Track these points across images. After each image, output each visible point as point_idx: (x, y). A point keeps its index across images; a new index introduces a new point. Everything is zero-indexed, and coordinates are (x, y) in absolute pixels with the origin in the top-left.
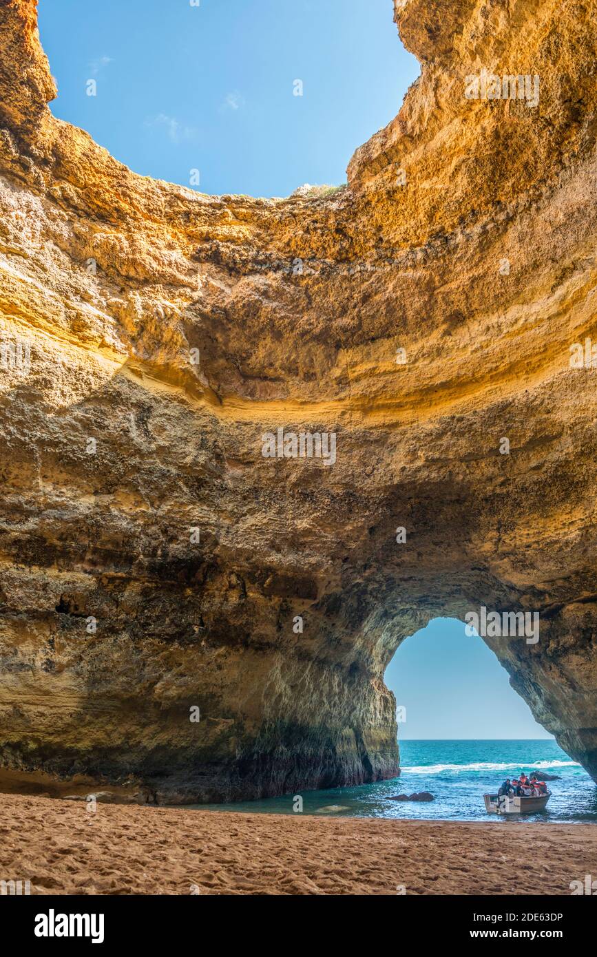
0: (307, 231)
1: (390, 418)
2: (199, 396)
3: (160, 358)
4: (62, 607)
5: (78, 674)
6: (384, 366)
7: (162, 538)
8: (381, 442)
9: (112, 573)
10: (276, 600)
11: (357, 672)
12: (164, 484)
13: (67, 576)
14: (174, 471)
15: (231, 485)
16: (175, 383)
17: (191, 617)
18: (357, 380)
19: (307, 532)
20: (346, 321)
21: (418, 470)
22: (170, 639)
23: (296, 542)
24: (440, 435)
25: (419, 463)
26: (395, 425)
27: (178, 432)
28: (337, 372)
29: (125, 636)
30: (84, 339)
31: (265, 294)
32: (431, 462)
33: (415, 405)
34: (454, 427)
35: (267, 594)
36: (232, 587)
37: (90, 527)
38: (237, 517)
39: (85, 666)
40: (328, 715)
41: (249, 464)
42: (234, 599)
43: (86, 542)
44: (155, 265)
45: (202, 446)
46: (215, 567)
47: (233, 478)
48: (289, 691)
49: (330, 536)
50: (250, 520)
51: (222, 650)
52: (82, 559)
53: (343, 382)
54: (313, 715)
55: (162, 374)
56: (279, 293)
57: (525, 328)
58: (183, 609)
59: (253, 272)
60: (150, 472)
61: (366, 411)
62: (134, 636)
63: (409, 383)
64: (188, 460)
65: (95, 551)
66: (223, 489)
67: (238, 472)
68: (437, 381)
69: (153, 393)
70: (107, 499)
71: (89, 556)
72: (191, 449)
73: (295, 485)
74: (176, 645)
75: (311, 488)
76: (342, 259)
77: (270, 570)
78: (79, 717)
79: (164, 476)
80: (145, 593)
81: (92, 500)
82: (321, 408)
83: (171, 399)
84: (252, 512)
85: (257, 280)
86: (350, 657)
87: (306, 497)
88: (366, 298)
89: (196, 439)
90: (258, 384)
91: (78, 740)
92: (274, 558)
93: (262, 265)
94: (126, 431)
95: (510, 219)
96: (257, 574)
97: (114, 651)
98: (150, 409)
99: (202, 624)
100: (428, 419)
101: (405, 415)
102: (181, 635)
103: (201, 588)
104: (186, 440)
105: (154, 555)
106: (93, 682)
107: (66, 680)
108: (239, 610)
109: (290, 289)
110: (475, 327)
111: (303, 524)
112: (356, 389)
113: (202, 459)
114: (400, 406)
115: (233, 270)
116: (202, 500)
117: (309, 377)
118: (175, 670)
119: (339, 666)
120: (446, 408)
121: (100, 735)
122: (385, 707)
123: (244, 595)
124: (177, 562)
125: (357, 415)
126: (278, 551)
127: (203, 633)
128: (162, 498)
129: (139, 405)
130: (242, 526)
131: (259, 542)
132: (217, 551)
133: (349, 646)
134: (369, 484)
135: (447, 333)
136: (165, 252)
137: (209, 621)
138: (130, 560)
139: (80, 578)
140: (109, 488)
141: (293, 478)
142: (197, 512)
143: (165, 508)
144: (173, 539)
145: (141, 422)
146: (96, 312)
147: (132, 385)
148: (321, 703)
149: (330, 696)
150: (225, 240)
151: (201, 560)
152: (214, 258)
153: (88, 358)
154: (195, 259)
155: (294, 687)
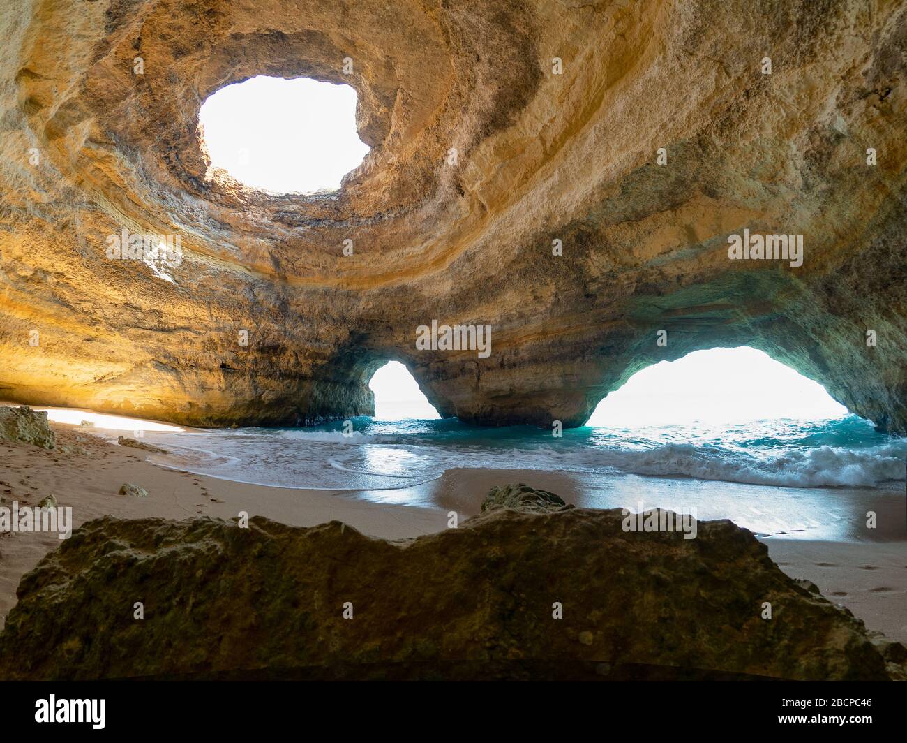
0: (322, 208)
1: (359, 287)
3: (258, 263)
4: (223, 366)
5: (231, 391)
7: (262, 337)
8: (355, 296)
9: (241, 352)
10: (310, 361)
11: (353, 385)
13: (224, 353)
15: (291, 314)
16: (265, 273)
17: (276, 368)
19: (323, 334)
21: (370, 309)
22: (267, 377)
23: (317, 339)
24: (379, 296)
25: (370, 306)
26: (361, 290)
27: (268, 293)
28: (337, 266)
29: (248, 377)
30: (226, 258)
31: (303, 235)
32: (374, 307)
33: (371, 282)
34: (384, 292)
35: (306, 359)
36: (291, 356)
38: (293, 328)
39: (233, 388)
40: (339, 403)
41: (299, 305)
42: (292, 361)
44: (255, 225)
45: (278, 299)
46: (284, 349)
47: (292, 311)
48: (321, 395)
49: (332, 336)
50: (300, 329)
51: (288, 381)
52: (230, 346)
53: (340, 270)
54: (332, 403)
55: (259, 269)
56: (310, 235)
57: (412, 256)
58: (272, 365)
59: (299, 226)
61: (349, 283)
62: (252, 376)
63: (366, 273)
64: (271, 305)
65: (235, 343)
66: (288, 316)
67: (293, 308)
68: (378, 273)
69: (256, 278)
71: (232, 345)
72: (272, 301)
73: (318, 314)
74: (270, 379)
75: (324, 316)
77: (307, 350)
78: (233, 408)
80: (255, 359)
82: (330, 282)
83: (264, 279)
84: (300, 326)
85: (300, 229)
86: (349, 380)
87: (322, 319)
89: (275, 296)
92: (309, 345)
93: (304, 222)
94: (245, 295)
95: (406, 213)
96: (302, 351)
97: (244, 382)
98: (255, 285)
99: (280, 370)
100: (374, 288)
101: (365, 286)
102: (272, 376)
103: (279, 357)
104: (270, 297)
105: (259, 344)
106: (236, 395)
107: (227, 394)
108: (294, 365)
109: (315, 233)
110: (393, 253)
111: (321, 331)
112: (344, 274)
113: (277, 305)
114: (363, 282)
115: (291, 224)
116: (279, 320)
117: (324, 268)
118: (270, 389)
119: (344, 384)
120: (382, 285)
121: (241, 414)
122: (370, 398)
123: (297, 359)
124: (268, 347)
125: (345, 285)
126: (311, 342)
127: (281, 375)
129: (250, 283)
130: (296, 331)
131: (302, 338)
132: (285, 342)
133: (348, 376)
134: (349, 314)
135: (382, 254)
136: (260, 219)
137: (283, 370)
139: (229, 354)
140: (239, 318)
141: (317, 311)
142: (276, 326)
143: (263, 324)
144: (267, 338)
146: (230, 246)
147: (246, 275)
148: (336, 399)
149: (340, 396)
150: (286, 212)
151: (279, 346)
152: (281, 220)
153: (229, 266)
154: (273, 221)
155: (323, 393)
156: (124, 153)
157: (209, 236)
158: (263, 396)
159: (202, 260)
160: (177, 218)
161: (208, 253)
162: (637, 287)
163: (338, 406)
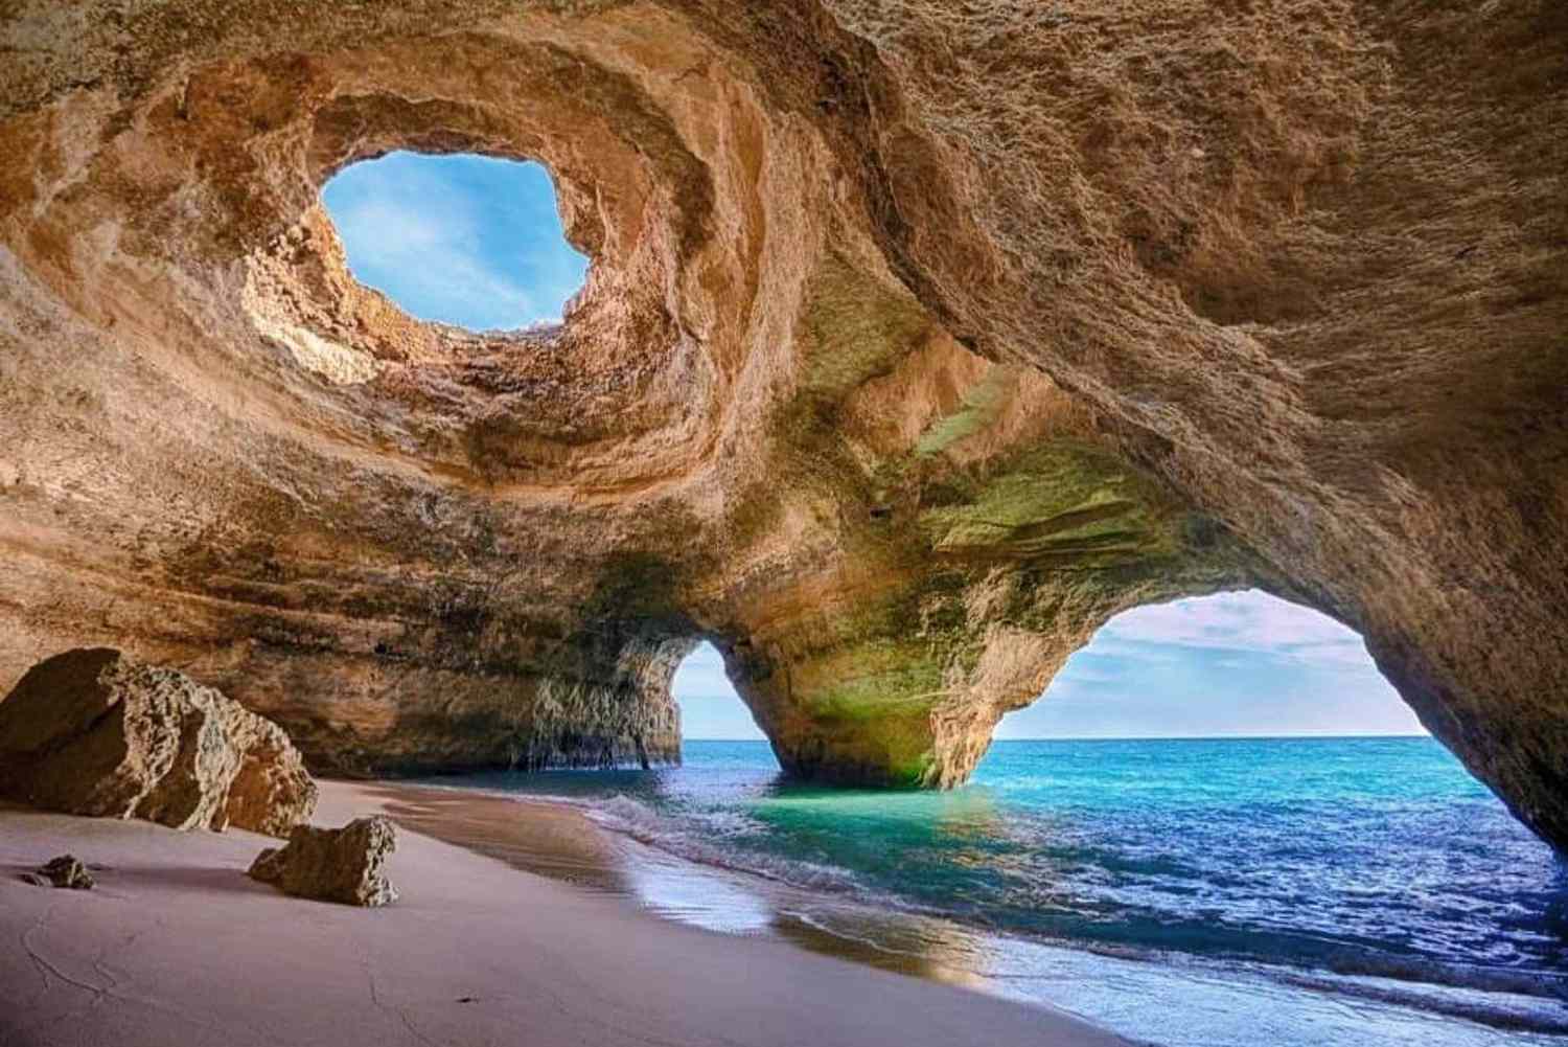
0: (537, 360)
1: (608, 499)
2: (474, 482)
3: (442, 457)
4: (380, 649)
5: (393, 699)
6: (599, 461)
7: (449, 594)
8: (600, 518)
9: (414, 622)
10: (532, 641)
11: (627, 688)
12: (449, 554)
13: (382, 625)
14: (455, 543)
15: (498, 551)
16: (454, 474)
17: (474, 653)
18: (584, 469)
19: (551, 588)
20: (568, 428)
21: (623, 542)
22: (457, 671)
23: (543, 596)
24: (634, 517)
25: (624, 537)
26: (610, 505)
27: (459, 512)
28: (569, 463)
29: (424, 670)
30: (387, 450)
31: (512, 408)
32: (631, 537)
33: (623, 490)
34: (642, 511)
35: (526, 635)
36: (499, 631)
37: (397, 588)
38: (502, 577)
39: (397, 693)
40: (600, 726)
41: (511, 535)
42: (502, 639)
43: (395, 599)
44: (433, 392)
45: (476, 522)
46: (488, 616)
47: (500, 546)
48: (560, 708)
49: (567, 591)
50: (513, 579)
51: (496, 678)
52: (393, 612)
53: (575, 470)
54: (584, 726)
55: (444, 468)
56: (522, 407)
57: (674, 445)
58: (467, 647)
59: (503, 391)
60: (437, 545)
61: (591, 493)
62: (431, 669)
63: (614, 475)
64: (465, 535)
65: (402, 606)
66: (494, 555)
67: (502, 540)
68: (632, 475)
69: (438, 485)
70: (408, 567)
71: (398, 610)
72: (467, 526)
73: (543, 552)
74: (462, 675)
75: (553, 554)
76: (564, 380)
77: (525, 617)
78: (393, 732)
79: (449, 547)
80: (439, 635)
81: (398, 568)
82: (560, 491)
83: (452, 488)
84: (513, 572)
85: (504, 397)
86: (618, 678)
87: (550, 561)
88: (580, 412)
89: (471, 518)
90: (517, 472)
91: (393, 747)
92: (528, 608)
93: (511, 386)
94: (418, 517)
95: (654, 370)
96: (516, 622)
97: (418, 680)
98: (436, 498)
99: (481, 658)
100: (629, 502)
101: (616, 498)
102: (466, 668)
103: (478, 631)
104: (464, 519)
105: (444, 607)
106: (402, 705)
107: (384, 702)
108: (506, 647)
109: (530, 404)
110: (648, 439)
111: (548, 582)
112: (583, 477)
113: (475, 534)
114: (612, 492)
115: (491, 389)
116: (477, 564)
117: (551, 466)
118: (462, 694)
119: (608, 686)
120: (639, 496)
121: (408, 744)
122: (670, 718)
123: (509, 636)
124: (460, 612)
125: (584, 497)
126: (531, 602)
127: (482, 666)
128: (448, 563)
129: (428, 495)
130: (505, 584)
131: (516, 595)
132: (488, 603)
133: (613, 669)
134: (593, 551)
135: (634, 441)
136: (440, 380)
137: (486, 657)
138: (428, 611)
139: (392, 626)
140: (409, 559)
141: (541, 546)
142: (473, 574)
143: (451, 571)
144: (457, 595)
145: (430, 508)
146: (395, 428)
147: (423, 481)
148: (592, 716)
149: (601, 710)
150: (482, 368)
151: (477, 610)
152: (476, 382)
153: (390, 464)
154: (462, 383)
155: (565, 705)
156: (189, 274)
157: (357, 412)
158: (450, 708)
159: (345, 453)
160: (298, 379)
161: (355, 441)
162: (923, 492)
163: (596, 734)
